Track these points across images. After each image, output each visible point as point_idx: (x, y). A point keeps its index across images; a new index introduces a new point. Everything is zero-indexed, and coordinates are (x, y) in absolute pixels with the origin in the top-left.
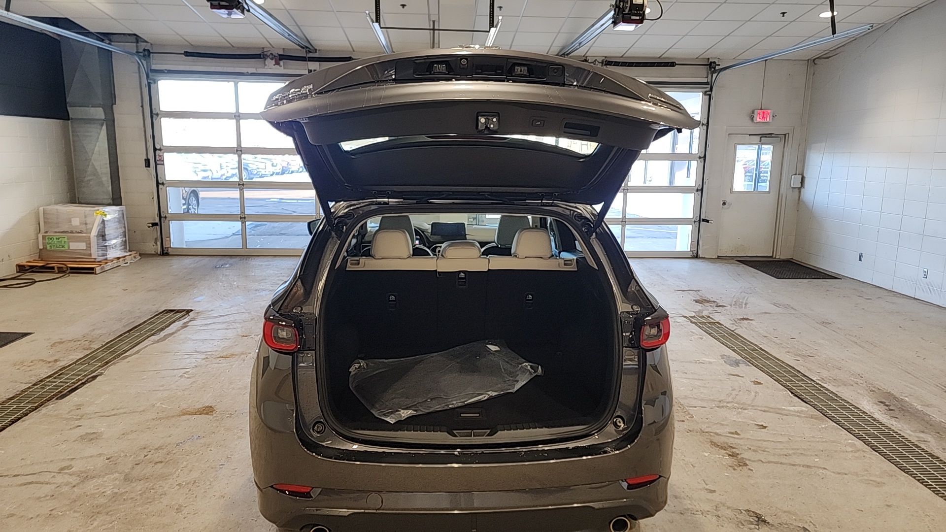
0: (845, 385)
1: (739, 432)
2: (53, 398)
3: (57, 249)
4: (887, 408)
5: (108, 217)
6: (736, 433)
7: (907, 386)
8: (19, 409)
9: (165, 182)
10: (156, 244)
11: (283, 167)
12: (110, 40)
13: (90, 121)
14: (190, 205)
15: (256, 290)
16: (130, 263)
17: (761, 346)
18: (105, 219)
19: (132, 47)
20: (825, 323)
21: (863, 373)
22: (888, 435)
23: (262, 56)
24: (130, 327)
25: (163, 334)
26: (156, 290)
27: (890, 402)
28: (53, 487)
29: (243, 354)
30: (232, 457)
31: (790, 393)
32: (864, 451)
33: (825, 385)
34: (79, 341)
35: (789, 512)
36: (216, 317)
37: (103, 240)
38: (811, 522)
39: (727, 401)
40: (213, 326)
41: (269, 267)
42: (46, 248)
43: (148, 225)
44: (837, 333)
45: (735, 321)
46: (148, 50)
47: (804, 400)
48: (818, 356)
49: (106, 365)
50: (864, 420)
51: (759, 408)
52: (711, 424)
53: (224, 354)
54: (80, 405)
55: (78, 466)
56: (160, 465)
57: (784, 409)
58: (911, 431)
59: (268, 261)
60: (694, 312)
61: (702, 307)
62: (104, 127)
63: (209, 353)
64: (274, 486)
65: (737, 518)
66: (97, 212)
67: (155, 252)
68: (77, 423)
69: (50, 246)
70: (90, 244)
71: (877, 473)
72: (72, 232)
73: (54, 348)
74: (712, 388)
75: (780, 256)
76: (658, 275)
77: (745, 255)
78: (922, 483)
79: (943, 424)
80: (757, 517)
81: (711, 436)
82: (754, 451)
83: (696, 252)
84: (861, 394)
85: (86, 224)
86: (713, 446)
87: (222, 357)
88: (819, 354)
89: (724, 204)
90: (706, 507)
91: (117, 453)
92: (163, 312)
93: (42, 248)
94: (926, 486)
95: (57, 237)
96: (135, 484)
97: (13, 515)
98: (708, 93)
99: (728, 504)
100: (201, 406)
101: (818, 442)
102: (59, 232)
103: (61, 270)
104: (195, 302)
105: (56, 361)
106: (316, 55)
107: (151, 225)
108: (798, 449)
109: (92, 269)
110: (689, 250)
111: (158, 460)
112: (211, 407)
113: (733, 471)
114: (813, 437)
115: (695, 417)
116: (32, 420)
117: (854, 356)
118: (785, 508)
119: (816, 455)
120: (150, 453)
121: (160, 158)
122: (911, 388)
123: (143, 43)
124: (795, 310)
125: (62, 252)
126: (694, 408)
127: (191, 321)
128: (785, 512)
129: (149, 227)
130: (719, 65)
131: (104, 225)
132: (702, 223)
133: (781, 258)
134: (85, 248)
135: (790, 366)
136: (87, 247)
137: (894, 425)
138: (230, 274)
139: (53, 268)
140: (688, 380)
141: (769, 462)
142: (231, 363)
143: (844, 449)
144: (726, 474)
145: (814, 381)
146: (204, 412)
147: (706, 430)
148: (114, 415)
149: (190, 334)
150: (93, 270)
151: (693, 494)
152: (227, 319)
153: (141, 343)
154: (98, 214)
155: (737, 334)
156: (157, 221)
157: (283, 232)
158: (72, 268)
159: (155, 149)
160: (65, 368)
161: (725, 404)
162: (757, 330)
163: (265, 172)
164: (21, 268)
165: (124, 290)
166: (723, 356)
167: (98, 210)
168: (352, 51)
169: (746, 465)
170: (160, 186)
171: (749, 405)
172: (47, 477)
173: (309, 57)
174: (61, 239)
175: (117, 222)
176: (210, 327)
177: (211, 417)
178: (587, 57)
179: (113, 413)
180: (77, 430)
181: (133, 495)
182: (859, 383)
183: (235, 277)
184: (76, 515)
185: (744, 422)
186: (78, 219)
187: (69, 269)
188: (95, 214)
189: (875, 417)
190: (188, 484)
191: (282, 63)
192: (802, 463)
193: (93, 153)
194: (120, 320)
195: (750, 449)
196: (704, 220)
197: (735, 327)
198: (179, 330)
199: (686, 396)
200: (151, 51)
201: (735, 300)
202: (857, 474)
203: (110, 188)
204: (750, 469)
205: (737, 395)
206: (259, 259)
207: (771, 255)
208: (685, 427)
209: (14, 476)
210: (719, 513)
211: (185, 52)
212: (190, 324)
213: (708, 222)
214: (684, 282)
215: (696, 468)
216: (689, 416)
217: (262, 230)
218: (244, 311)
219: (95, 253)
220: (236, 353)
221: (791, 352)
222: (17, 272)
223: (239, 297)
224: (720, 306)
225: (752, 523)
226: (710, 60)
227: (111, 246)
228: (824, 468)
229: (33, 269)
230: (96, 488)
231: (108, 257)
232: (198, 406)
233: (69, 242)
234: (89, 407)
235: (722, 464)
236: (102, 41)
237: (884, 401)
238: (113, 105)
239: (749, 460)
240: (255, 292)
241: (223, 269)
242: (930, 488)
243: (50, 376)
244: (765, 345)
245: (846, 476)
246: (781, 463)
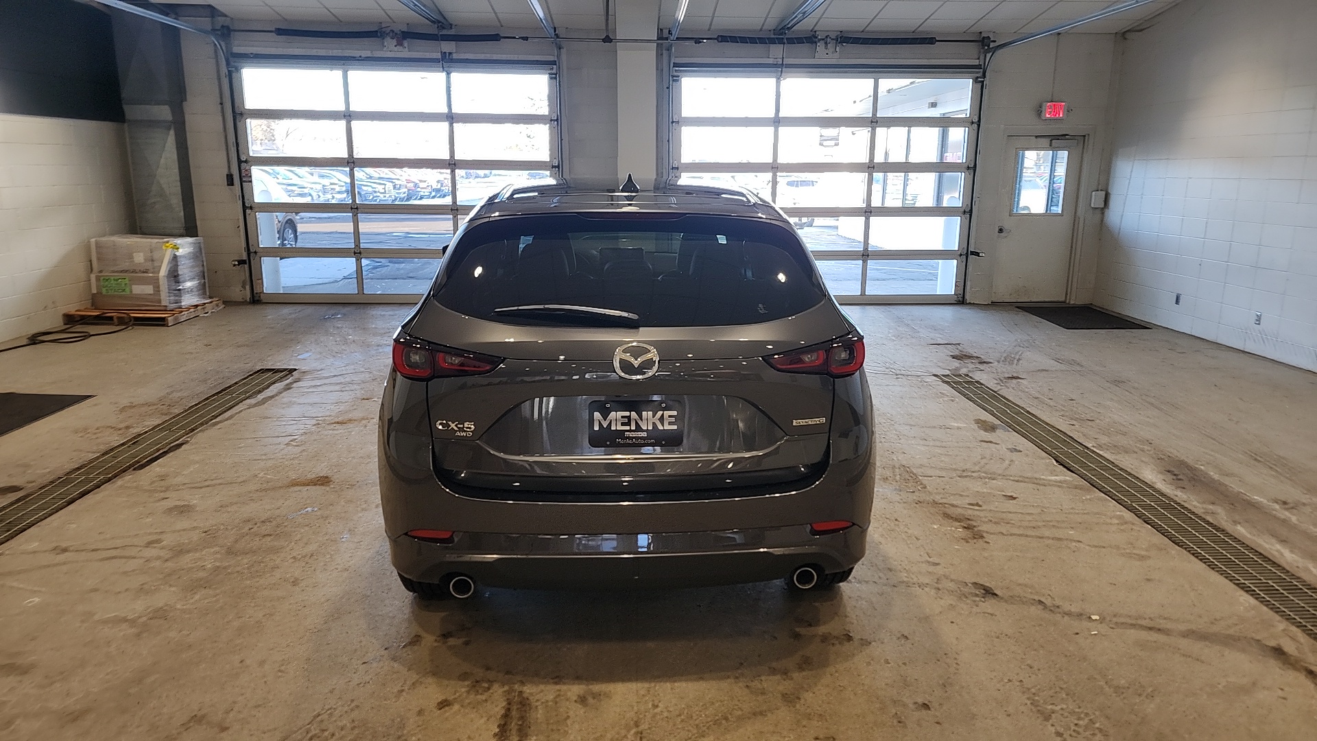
0: (1127, 452)
1: (980, 503)
2: (130, 468)
3: (116, 293)
4: (1175, 477)
5: (180, 252)
6: (977, 505)
7: (1206, 453)
8: (89, 481)
9: (253, 206)
10: (245, 288)
11: (409, 190)
12: (176, 14)
13: (152, 124)
14: (286, 240)
15: (378, 346)
16: (212, 312)
17: (1028, 409)
18: (177, 254)
19: (206, 22)
20: (1117, 382)
21: (1153, 438)
22: (1167, 507)
23: (379, 34)
24: (218, 389)
25: (260, 397)
26: (247, 346)
27: (1181, 472)
28: (142, 561)
29: (363, 419)
30: (356, 530)
31: (1054, 462)
32: (1133, 524)
33: (1101, 453)
34: (154, 405)
35: (1026, 586)
36: (327, 378)
37: (176, 282)
38: (1049, 595)
39: (972, 470)
40: (325, 388)
41: (395, 317)
42: (101, 293)
43: (233, 263)
44: (1131, 393)
45: (1001, 380)
46: (228, 28)
47: (1071, 468)
48: (1100, 420)
49: (191, 432)
50: (1142, 491)
51: (1011, 478)
52: (947, 495)
53: (340, 419)
54: (162, 476)
55: (168, 540)
56: (269, 539)
57: (1043, 479)
58: (1199, 502)
59: (393, 310)
60: (949, 370)
61: (960, 363)
62: (172, 132)
63: (320, 419)
64: (409, 533)
65: (961, 591)
66: (167, 245)
67: (243, 298)
68: (162, 495)
69: (107, 290)
70: (158, 287)
71: (1143, 546)
72: (134, 272)
73: (124, 413)
74: (957, 456)
75: (1074, 300)
76: (908, 325)
77: (1028, 300)
78: (1197, 557)
79: (1241, 494)
80: (984, 589)
81: (945, 507)
82: (995, 523)
83: (962, 295)
84: (1145, 462)
85: (153, 261)
86: (946, 519)
87: (338, 423)
88: (1102, 418)
89: (1001, 231)
90: (925, 580)
91: (216, 525)
92: (258, 371)
93: (95, 292)
94: (1201, 560)
95: (116, 278)
96: (240, 558)
97: (96, 590)
98: (980, 79)
99: (953, 577)
100: (314, 476)
101: (1078, 514)
102: (117, 272)
103: (121, 321)
104: (299, 360)
105: (127, 427)
106: (452, 32)
107: (237, 263)
108: (1050, 521)
109: (163, 319)
110: (953, 293)
111: (266, 533)
112: (327, 477)
113: (965, 544)
114: (1072, 508)
115: (928, 487)
116: (107, 493)
117: (1148, 419)
118: (1021, 581)
119: (1072, 528)
120: (256, 527)
121: (247, 173)
122: (1212, 456)
123: (219, 18)
124: (1082, 366)
125: (120, 297)
126: (929, 478)
127: (295, 382)
128: (1020, 585)
129: (235, 265)
130: (995, 41)
131: (177, 262)
132: (971, 257)
133: (1077, 303)
134: (152, 292)
135: (1061, 431)
136: (154, 290)
137: (1179, 495)
138: (344, 327)
139: (111, 318)
140: (927, 448)
141: (1011, 535)
142: (350, 430)
143: (1108, 521)
144: (956, 547)
145: (1088, 448)
146: (319, 483)
147: (940, 502)
148: (208, 486)
149: (296, 397)
150: (164, 321)
151: (912, 567)
152: (341, 379)
153: (234, 406)
154: (167, 247)
155: (1002, 396)
156: (245, 257)
157: (411, 275)
158: (136, 319)
159: (240, 162)
160: (140, 435)
161: (969, 474)
162: (1027, 390)
163: (385, 197)
164: (70, 319)
165: (206, 345)
166: (978, 421)
167: (168, 242)
168: (499, 25)
169: (982, 537)
170: (248, 211)
171: (999, 475)
172: (133, 552)
173: (441, 35)
174: (120, 280)
175: (193, 259)
176: (320, 389)
177: (328, 489)
178: (815, 32)
179: (207, 483)
180: (164, 503)
181: (239, 569)
182: (1145, 450)
183: (350, 330)
184: (173, 589)
185: (989, 493)
186: (142, 254)
187: (133, 320)
188: (164, 248)
189: (1156, 487)
190: (305, 556)
191: (406, 44)
192: (1051, 536)
193: (158, 167)
194: (205, 381)
195: (991, 521)
196: (972, 253)
197: (999, 387)
198: (281, 393)
199: (921, 465)
200: (231, 28)
201: (1005, 355)
202: (1118, 547)
203: (182, 214)
204: (986, 542)
205: (986, 464)
206: (381, 308)
207: (1063, 299)
208: (915, 498)
209: (93, 550)
210: (940, 586)
211: (276, 29)
212: (295, 385)
213: (979, 256)
214: (941, 334)
215: (920, 541)
216: (922, 486)
217: (383, 272)
218: (363, 369)
219: (166, 299)
220: (356, 418)
221: (1067, 416)
222: (65, 324)
223: (356, 354)
224: (985, 362)
225: (977, 595)
226: (983, 35)
227: (186, 290)
228: (1079, 541)
229: (84, 320)
230: (193, 562)
231: (183, 304)
232: (311, 476)
233: (131, 285)
234: (175, 477)
235: (954, 537)
236: (167, 15)
237: (1173, 469)
238: (182, 102)
239: (987, 532)
240: (376, 348)
241: (333, 320)
242: (1205, 563)
243: (123, 444)
244: (1034, 408)
245: (1104, 549)
246: (1027, 536)
